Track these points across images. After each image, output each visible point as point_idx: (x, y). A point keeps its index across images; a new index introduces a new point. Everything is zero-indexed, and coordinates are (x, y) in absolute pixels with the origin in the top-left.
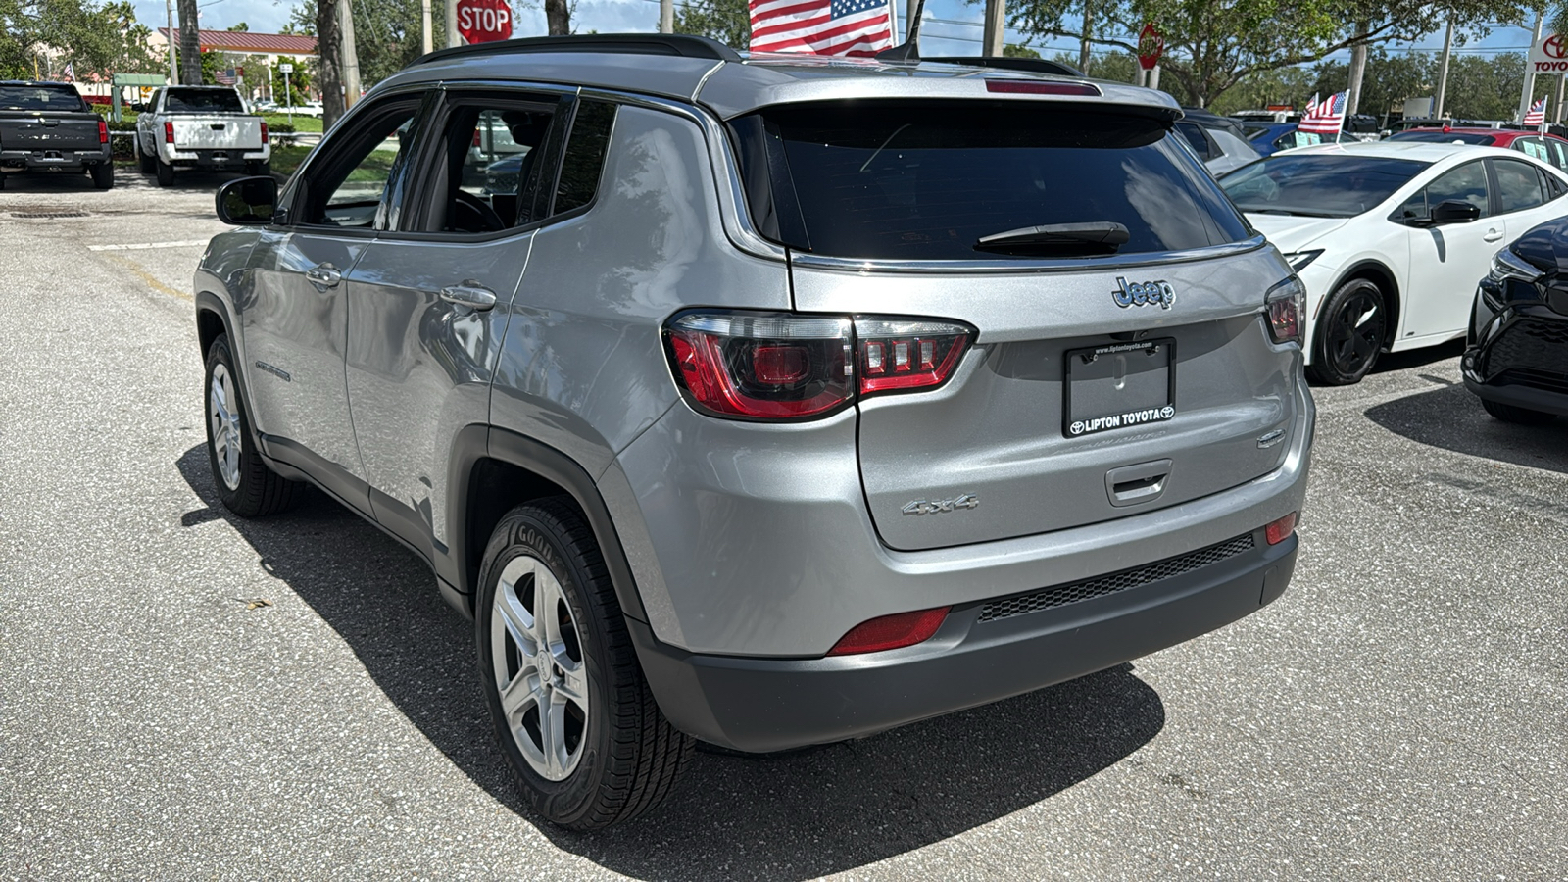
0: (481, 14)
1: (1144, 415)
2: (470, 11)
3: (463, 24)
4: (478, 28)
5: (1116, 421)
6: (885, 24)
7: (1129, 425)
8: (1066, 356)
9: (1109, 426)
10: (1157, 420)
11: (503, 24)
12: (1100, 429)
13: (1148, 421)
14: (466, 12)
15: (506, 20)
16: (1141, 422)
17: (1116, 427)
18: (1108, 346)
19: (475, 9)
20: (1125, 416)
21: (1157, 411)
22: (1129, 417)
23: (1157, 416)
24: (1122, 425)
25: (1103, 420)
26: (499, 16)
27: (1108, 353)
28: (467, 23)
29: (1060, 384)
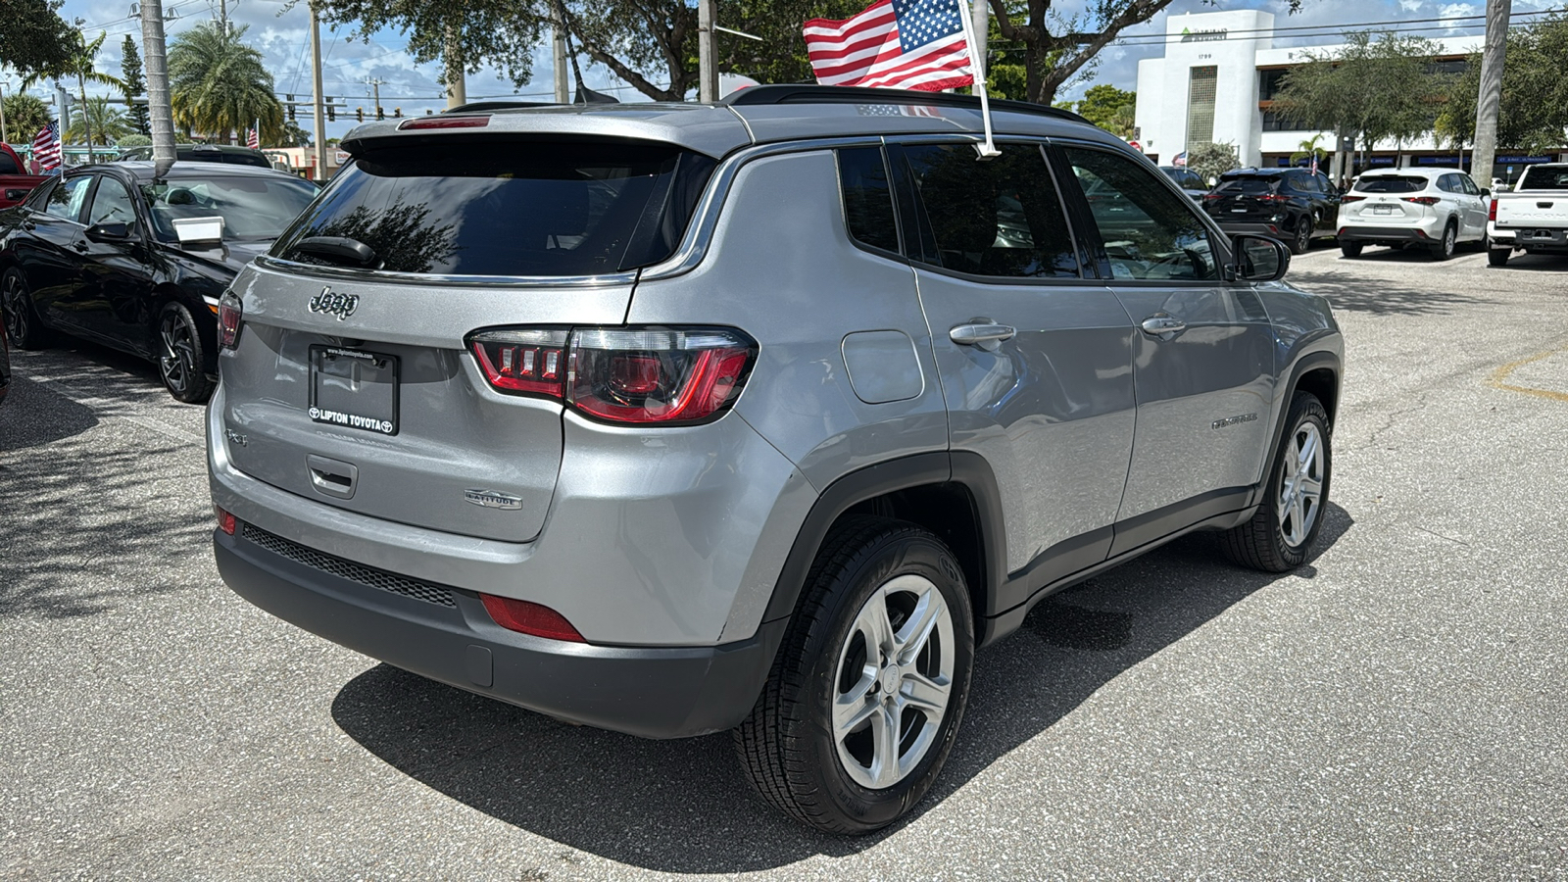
1: (369, 422)
5: (344, 419)
7: (354, 426)
8: (311, 348)
9: (339, 421)
10: (377, 431)
12: (331, 422)
13: (370, 429)
16: (365, 428)
17: (341, 424)
18: (338, 349)
20: (352, 417)
21: (379, 422)
22: (357, 420)
23: (378, 427)
24: (348, 425)
25: (335, 414)
27: (339, 355)
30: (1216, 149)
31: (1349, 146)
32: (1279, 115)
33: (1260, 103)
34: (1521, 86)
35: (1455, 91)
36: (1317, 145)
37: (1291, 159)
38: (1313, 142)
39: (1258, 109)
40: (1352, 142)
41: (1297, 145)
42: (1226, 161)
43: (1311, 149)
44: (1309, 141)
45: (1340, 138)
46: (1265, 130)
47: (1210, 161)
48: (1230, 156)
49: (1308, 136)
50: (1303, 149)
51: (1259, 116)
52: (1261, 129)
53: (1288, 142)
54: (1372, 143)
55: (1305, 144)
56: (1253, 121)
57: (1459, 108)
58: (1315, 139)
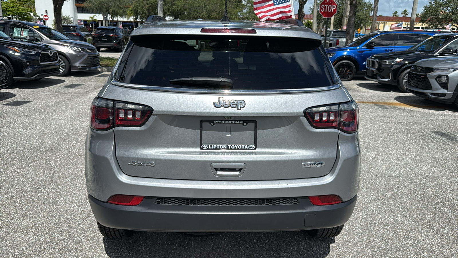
0: (328, 7)
1: (239, 146)
2: (324, 6)
3: (321, 10)
4: (326, 11)
5: (225, 147)
6: (290, 8)
7: (232, 149)
8: (201, 122)
9: (220, 148)
11: (334, 10)
12: (216, 149)
13: (241, 149)
14: (323, 6)
15: (335, 8)
16: (238, 149)
18: (221, 121)
19: (325, 6)
21: (246, 146)
22: (231, 146)
24: (228, 149)
25: (218, 146)
26: (333, 7)
27: (221, 123)
28: (323, 10)
29: (199, 131)
30: (65, 18)
31: (106, 19)
32: (86, 9)
33: (76, 4)
34: (150, 5)
35: (134, 5)
36: (95, 18)
37: (88, 22)
38: (93, 17)
39: (75, 6)
40: (107, 17)
41: (89, 18)
42: (69, 22)
43: (93, 19)
44: (92, 17)
45: (104, 17)
46: (78, 13)
47: (64, 22)
48: (69, 20)
49: (92, 15)
50: (91, 19)
51: (76, 8)
52: (77, 12)
53: (86, 17)
54: (113, 18)
55: (91, 17)
56: (74, 10)
57: (135, 9)
58: (94, 16)
